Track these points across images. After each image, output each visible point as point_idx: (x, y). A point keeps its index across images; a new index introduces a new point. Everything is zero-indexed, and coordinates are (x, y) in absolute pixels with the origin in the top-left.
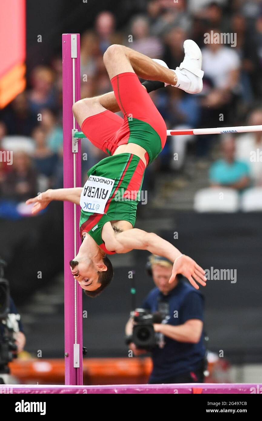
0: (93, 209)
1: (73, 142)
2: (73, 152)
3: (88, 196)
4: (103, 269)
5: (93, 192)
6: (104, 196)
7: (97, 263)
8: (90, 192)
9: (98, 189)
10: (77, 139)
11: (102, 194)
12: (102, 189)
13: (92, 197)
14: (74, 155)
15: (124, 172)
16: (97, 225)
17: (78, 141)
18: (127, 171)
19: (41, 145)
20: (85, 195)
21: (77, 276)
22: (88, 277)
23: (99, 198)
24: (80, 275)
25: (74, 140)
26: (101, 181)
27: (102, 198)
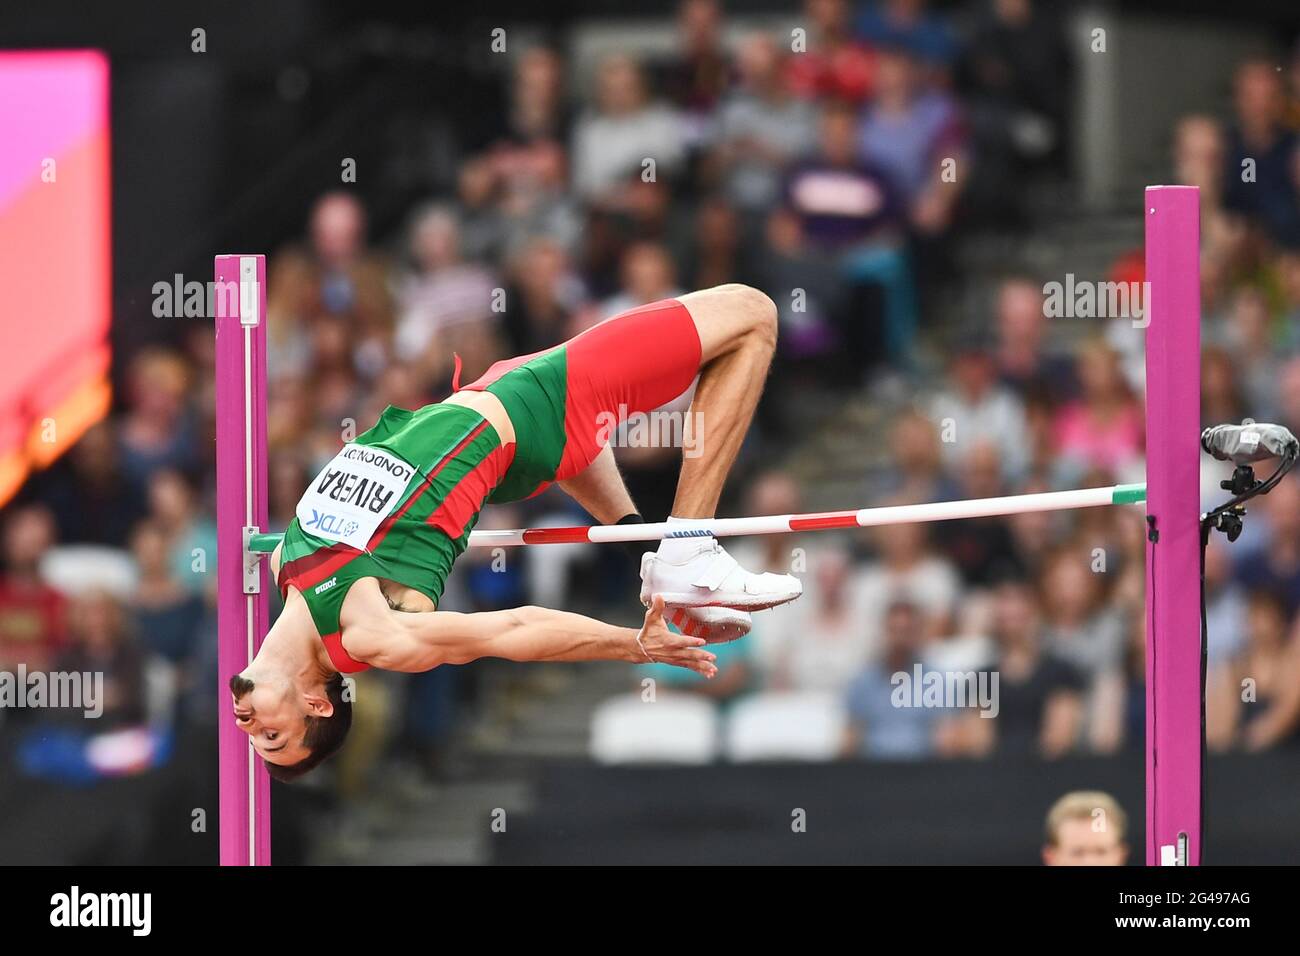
0: (336, 532)
1: (246, 564)
2: (246, 591)
3: (332, 496)
4: (321, 711)
5: (348, 489)
6: (376, 504)
7: (307, 693)
8: (340, 485)
9: (365, 482)
10: (258, 555)
11: (373, 495)
12: (375, 484)
13: (342, 500)
14: (250, 600)
15: (446, 457)
16: (335, 579)
17: (260, 561)
18: (453, 459)
19: (155, 572)
20: (321, 491)
21: (247, 720)
22: (274, 729)
23: (362, 506)
24: (254, 720)
25: (249, 557)
26: (378, 462)
27: (371, 508)
